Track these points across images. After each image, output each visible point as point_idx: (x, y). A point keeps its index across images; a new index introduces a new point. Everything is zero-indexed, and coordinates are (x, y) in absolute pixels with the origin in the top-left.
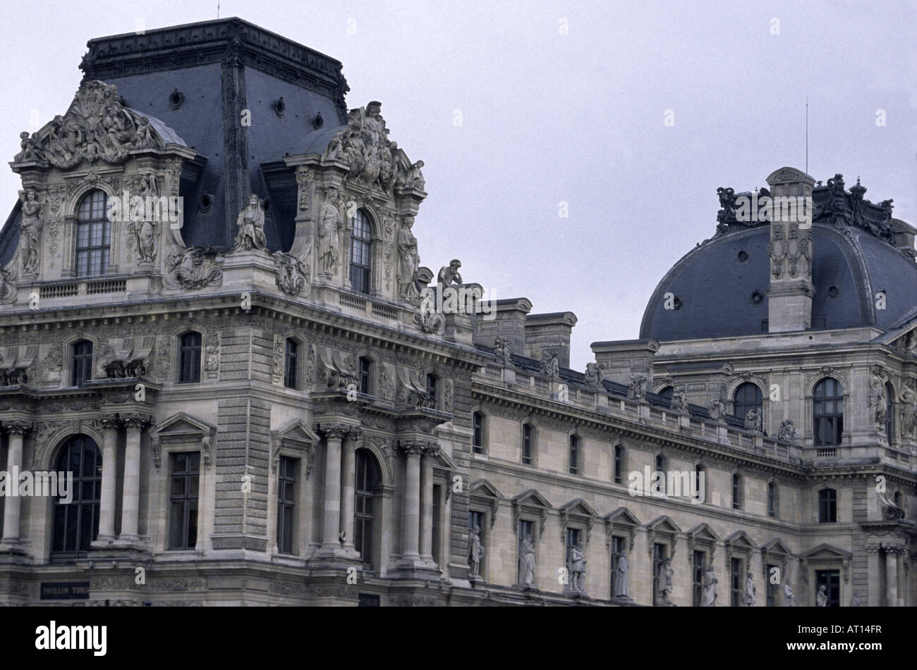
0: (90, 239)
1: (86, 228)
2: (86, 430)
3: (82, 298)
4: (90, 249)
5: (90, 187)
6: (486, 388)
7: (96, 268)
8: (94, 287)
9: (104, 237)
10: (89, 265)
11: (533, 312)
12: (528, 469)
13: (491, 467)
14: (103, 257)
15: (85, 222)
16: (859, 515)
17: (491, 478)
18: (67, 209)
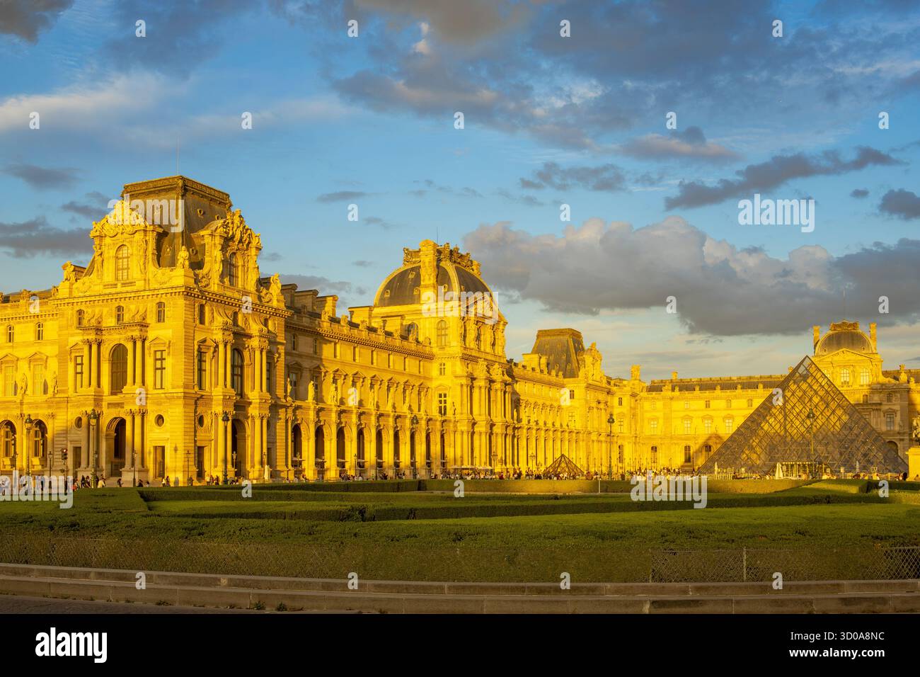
0: (123, 265)
1: (121, 260)
2: (122, 342)
3: (119, 289)
4: (123, 269)
5: (121, 244)
6: (296, 325)
7: (125, 277)
8: (124, 285)
9: (128, 265)
10: (122, 276)
11: (319, 295)
12: (315, 356)
13: (300, 356)
14: (128, 272)
15: (121, 258)
16: (454, 372)
17: (299, 360)
18: (113, 252)
